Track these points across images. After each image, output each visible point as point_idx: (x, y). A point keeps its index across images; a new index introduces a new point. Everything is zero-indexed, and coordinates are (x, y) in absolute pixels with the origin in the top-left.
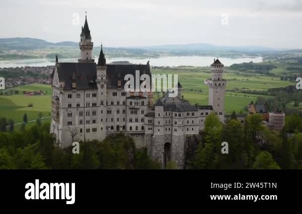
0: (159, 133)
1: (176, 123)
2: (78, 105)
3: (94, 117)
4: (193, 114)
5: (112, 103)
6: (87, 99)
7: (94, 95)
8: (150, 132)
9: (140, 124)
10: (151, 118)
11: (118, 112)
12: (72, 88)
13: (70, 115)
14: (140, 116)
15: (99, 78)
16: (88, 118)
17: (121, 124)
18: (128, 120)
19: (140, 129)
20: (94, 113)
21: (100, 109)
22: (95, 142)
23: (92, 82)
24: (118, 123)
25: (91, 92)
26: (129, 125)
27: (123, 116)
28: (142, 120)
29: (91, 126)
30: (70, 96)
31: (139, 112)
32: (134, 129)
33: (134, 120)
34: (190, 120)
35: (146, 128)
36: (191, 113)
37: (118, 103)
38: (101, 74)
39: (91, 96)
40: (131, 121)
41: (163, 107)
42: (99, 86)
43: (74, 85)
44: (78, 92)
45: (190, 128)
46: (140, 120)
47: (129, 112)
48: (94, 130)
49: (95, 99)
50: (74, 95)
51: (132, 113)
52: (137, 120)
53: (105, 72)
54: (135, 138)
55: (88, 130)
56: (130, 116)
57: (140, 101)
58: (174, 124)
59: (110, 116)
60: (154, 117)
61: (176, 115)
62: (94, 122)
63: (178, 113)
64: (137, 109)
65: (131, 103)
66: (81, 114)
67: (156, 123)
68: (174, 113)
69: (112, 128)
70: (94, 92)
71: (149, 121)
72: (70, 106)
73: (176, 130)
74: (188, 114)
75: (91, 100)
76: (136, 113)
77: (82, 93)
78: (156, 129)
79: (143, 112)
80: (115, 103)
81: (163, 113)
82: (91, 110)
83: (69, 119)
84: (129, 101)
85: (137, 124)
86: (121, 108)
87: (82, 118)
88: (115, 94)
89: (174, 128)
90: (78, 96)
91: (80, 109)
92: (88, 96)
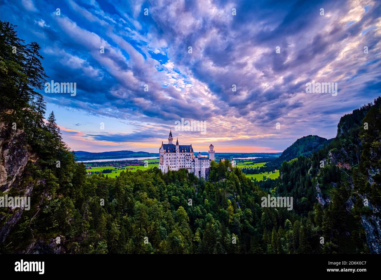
0: (197, 168)
1: (202, 164)
2: (170, 158)
3: (175, 162)
4: (207, 161)
5: (180, 158)
6: (173, 156)
7: (175, 155)
8: (193, 167)
9: (190, 165)
10: (194, 163)
11: (182, 161)
12: (168, 152)
13: (167, 162)
14: (190, 162)
15: (176, 149)
16: (173, 163)
17: (183, 165)
18: (186, 163)
19: (190, 167)
20: (175, 161)
21: (177, 160)
22: (175, 171)
23: (174, 150)
24: (182, 165)
25: (174, 154)
26: (186, 165)
27: (184, 162)
28: (191, 164)
29: (174, 166)
30: (167, 155)
31: (190, 161)
32: (188, 167)
33: (188, 164)
34: (207, 163)
35: (192, 166)
36: (207, 160)
37: (182, 158)
38: (177, 147)
39: (174, 155)
40: (187, 164)
41: (198, 158)
42: (176, 151)
43: (169, 151)
44: (170, 154)
45: (207, 166)
46: (190, 164)
47: (186, 161)
48: (175, 167)
49: (175, 156)
50: (169, 155)
51: (187, 161)
52: (189, 164)
53: (178, 147)
54: (188, 170)
55: (173, 167)
56: (186, 162)
57: (190, 157)
58: (201, 164)
59: (180, 162)
60: (195, 162)
61: (202, 161)
62: (175, 164)
63: (203, 160)
64: (189, 160)
65: (187, 158)
66: (171, 161)
67: (196, 164)
68: (201, 160)
69: (180, 166)
70: (175, 154)
71: (193, 164)
72: (167, 158)
73: (202, 166)
74: (206, 161)
75: (174, 156)
76: (188, 161)
77: (171, 154)
78: (196, 166)
79: (191, 161)
80: (181, 158)
81: (198, 161)
82: (174, 160)
83: (167, 163)
84: (186, 157)
85: (189, 165)
86: (183, 159)
87: (171, 163)
88: (181, 155)
89: (202, 165)
90: (170, 155)
91: (170, 160)
92: (173, 155)
